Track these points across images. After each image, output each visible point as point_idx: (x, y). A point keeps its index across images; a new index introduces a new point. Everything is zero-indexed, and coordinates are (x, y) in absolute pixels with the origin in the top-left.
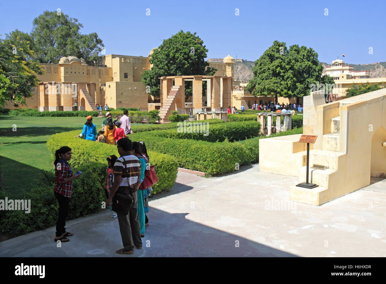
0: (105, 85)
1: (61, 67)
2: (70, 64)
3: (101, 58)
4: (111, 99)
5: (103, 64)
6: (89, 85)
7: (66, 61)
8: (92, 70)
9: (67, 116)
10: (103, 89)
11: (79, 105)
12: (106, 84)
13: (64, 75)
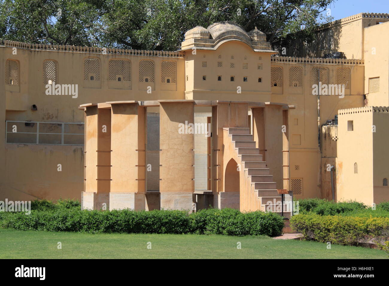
0: (335, 121)
1: (186, 62)
2: (215, 48)
3: (326, 28)
4: (356, 171)
5: (332, 47)
6: (259, 111)
7: (201, 40)
8: (293, 70)
9: (163, 229)
10: (328, 135)
11: (221, 188)
12: (340, 117)
13: (195, 87)
